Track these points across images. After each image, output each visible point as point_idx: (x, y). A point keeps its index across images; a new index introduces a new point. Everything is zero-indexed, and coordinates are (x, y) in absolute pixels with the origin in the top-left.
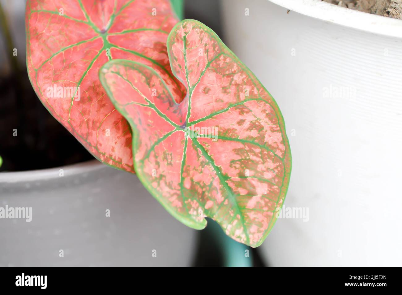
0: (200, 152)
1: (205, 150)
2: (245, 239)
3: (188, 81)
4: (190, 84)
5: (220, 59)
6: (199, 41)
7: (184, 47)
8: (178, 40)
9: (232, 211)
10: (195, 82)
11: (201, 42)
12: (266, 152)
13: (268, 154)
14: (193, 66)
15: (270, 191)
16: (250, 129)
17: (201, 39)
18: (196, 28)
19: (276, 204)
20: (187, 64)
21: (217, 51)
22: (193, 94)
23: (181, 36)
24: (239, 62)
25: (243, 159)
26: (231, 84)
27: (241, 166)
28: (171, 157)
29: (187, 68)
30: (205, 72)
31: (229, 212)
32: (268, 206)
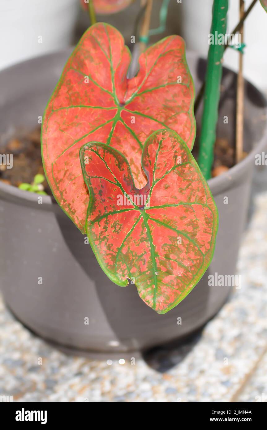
0: (145, 230)
1: (150, 230)
2: (152, 305)
3: (154, 175)
4: (155, 178)
5: (186, 166)
6: (171, 147)
7: (158, 149)
8: (155, 142)
9: (150, 281)
10: (160, 177)
11: (172, 148)
12: (192, 246)
13: (193, 248)
14: (161, 164)
15: (184, 275)
16: (188, 225)
17: (173, 147)
18: (172, 137)
19: (186, 286)
20: (156, 162)
21: (185, 159)
22: (155, 186)
23: (158, 139)
24: (200, 174)
25: (172, 245)
26: (188, 187)
27: (169, 249)
28: (121, 227)
29: (156, 165)
30: (170, 172)
31: (147, 281)
32: (179, 286)
